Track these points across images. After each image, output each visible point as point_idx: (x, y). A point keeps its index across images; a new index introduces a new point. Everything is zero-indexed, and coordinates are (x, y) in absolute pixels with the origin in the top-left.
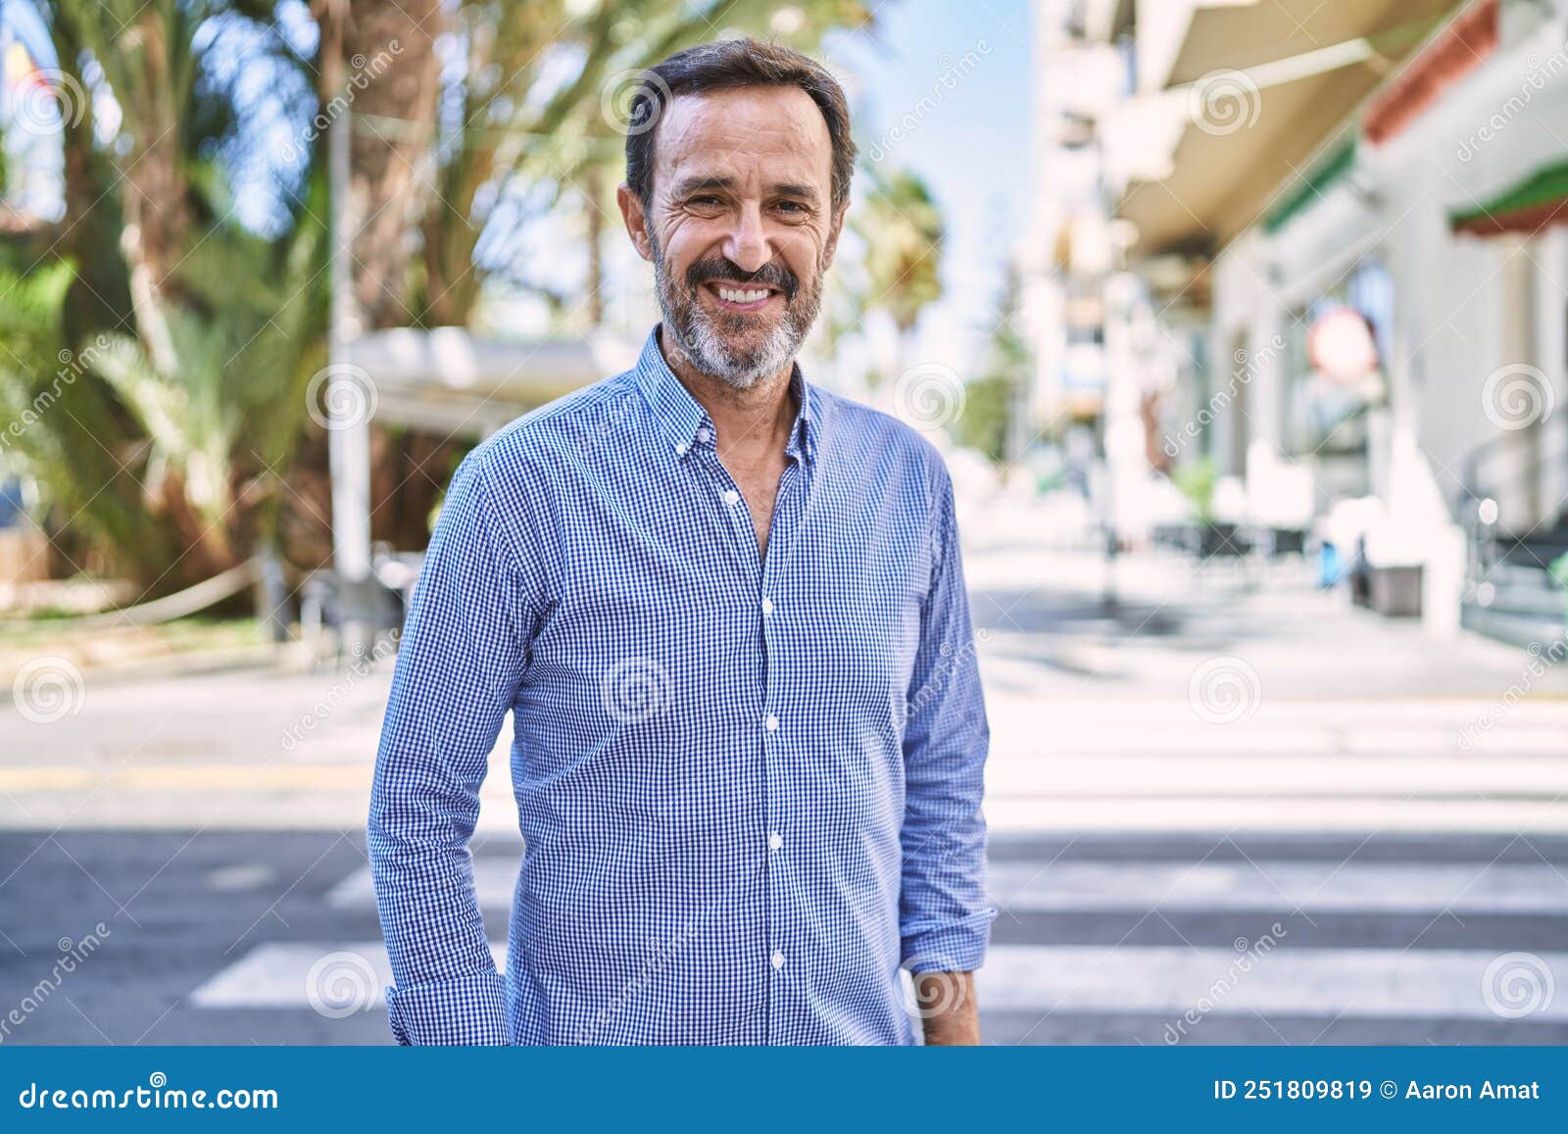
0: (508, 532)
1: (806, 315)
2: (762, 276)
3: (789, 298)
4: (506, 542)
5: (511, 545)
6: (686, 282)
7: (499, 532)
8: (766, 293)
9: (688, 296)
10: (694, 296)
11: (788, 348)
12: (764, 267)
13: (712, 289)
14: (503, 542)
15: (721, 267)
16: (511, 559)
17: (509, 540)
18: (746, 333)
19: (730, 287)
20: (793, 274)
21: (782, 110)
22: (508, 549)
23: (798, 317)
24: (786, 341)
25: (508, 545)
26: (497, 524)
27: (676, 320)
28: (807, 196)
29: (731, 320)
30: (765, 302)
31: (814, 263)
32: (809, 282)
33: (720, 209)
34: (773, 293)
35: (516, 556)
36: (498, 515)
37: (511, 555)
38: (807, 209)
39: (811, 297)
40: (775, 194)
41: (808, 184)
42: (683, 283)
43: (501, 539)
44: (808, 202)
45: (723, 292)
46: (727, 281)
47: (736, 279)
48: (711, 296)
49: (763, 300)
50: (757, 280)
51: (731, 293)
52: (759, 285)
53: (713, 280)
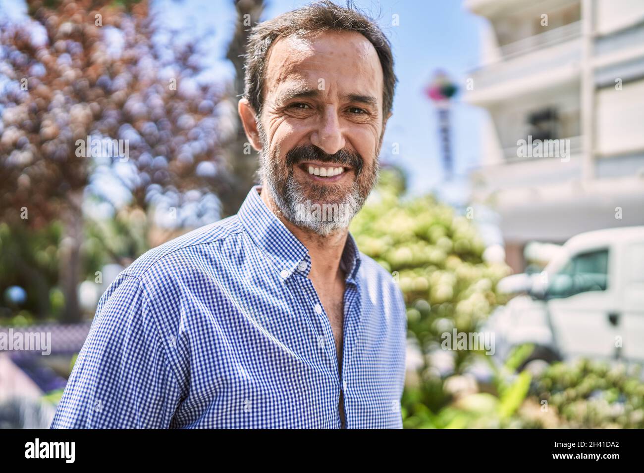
0: (163, 333)
1: (368, 185)
2: (338, 158)
3: (356, 173)
4: (160, 340)
5: (165, 343)
6: (285, 163)
7: (156, 333)
8: (340, 170)
9: (287, 172)
10: (291, 173)
11: (355, 209)
12: (339, 151)
13: (304, 168)
14: (158, 341)
15: (310, 151)
16: (164, 354)
17: (163, 339)
18: (328, 197)
19: (315, 166)
20: (360, 156)
21: (353, 45)
22: (162, 346)
23: (363, 187)
24: (354, 204)
25: (162, 343)
26: (154, 326)
27: (278, 189)
28: (370, 104)
29: (318, 189)
30: (340, 177)
31: (374, 150)
32: (370, 162)
33: (310, 112)
34: (346, 170)
35: (168, 351)
36: (156, 320)
37: (164, 351)
38: (369, 114)
39: (371, 173)
40: (348, 102)
41: (371, 96)
42: (284, 164)
43: (157, 338)
44: (370, 108)
45: (311, 170)
46: (314, 161)
47: (320, 160)
48: (303, 173)
49: (339, 175)
50: (335, 161)
51: (317, 170)
52: (337, 164)
53: (304, 162)
